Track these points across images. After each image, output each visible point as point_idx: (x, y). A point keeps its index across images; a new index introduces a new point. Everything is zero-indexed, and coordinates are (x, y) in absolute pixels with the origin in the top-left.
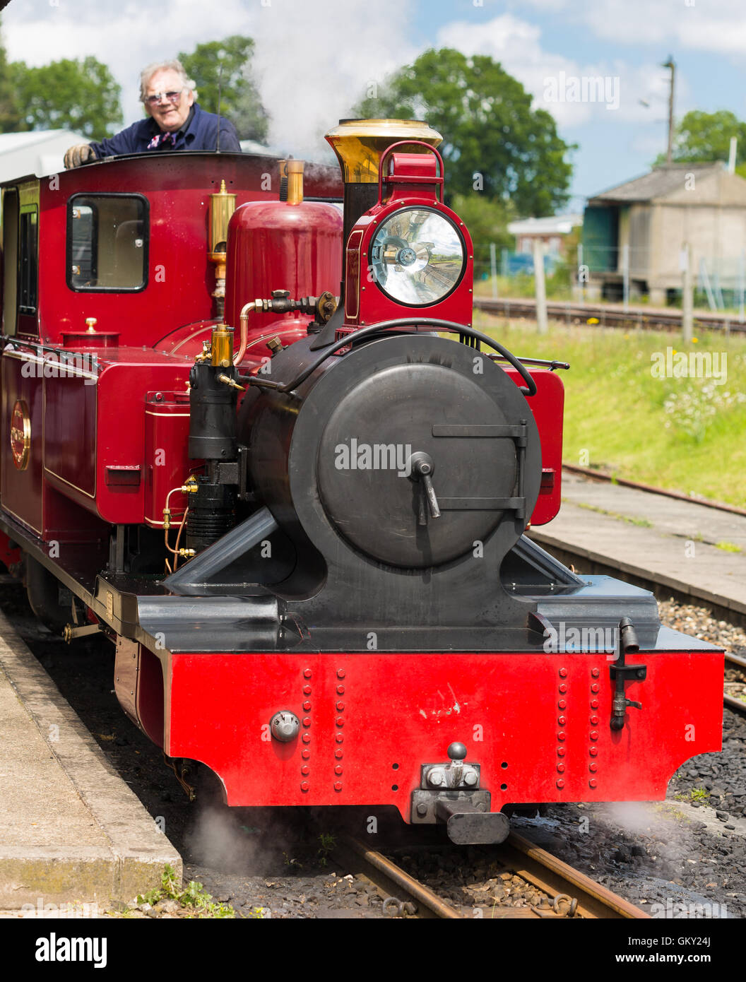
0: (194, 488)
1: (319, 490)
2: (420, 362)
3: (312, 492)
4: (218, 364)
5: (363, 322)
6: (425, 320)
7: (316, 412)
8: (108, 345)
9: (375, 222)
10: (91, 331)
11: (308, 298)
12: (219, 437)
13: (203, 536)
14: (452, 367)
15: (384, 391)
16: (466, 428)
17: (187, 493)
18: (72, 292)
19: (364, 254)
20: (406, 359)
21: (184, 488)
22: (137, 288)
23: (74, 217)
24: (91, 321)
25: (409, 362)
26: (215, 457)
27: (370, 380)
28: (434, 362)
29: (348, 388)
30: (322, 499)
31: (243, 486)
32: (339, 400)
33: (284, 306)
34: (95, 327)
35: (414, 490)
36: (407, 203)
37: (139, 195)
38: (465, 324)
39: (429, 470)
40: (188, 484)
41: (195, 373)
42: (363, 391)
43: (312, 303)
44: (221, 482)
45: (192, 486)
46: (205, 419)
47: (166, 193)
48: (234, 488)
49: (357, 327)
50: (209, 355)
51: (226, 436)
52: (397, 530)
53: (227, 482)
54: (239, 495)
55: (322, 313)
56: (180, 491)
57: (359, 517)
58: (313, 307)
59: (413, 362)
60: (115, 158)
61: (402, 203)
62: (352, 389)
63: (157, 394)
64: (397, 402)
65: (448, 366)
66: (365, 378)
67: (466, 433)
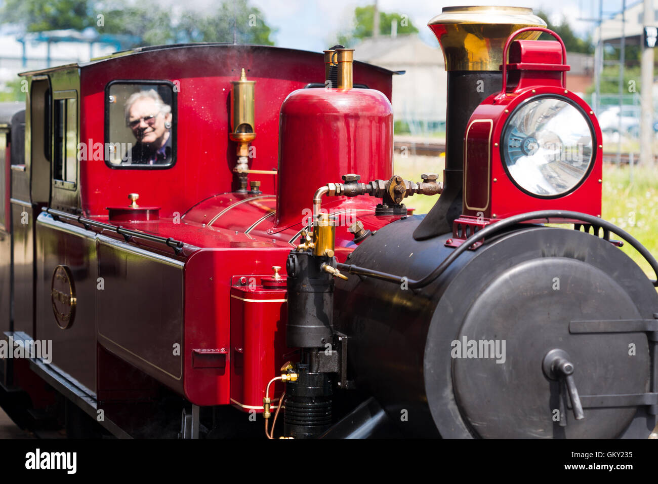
0: (294, 376)
1: (455, 391)
2: (554, 256)
3: (448, 393)
4: (322, 254)
5: (494, 215)
6: (559, 212)
7: (451, 310)
8: (151, 219)
9: (507, 111)
10: (135, 206)
11: (377, 182)
12: (318, 325)
13: (303, 425)
14: (586, 260)
15: (521, 287)
16: (601, 324)
17: (287, 382)
18: (108, 168)
19: (496, 144)
20: (540, 254)
21: (284, 377)
22: (169, 165)
23: (110, 102)
24: (135, 196)
25: (544, 256)
26: (315, 345)
27: (506, 275)
28: (569, 255)
29: (483, 285)
30: (458, 400)
31: (344, 375)
32: (475, 299)
33: (356, 190)
34: (138, 202)
35: (552, 389)
36: (538, 91)
37: (168, 82)
38: (595, 215)
39: (572, 371)
40: (286, 373)
41: (294, 261)
42: (499, 288)
43: (382, 186)
44: (321, 370)
45: (291, 375)
46: (305, 308)
47: (192, 80)
48: (333, 377)
49: (489, 221)
50: (312, 245)
51: (325, 325)
52: (534, 431)
53: (326, 370)
54: (339, 384)
55: (393, 196)
56: (279, 381)
57: (496, 418)
58: (382, 190)
59: (547, 256)
60: (143, 50)
61: (534, 91)
62: (487, 286)
63: (242, 278)
64: (533, 298)
65: (582, 259)
66: (501, 273)
67: (602, 329)
